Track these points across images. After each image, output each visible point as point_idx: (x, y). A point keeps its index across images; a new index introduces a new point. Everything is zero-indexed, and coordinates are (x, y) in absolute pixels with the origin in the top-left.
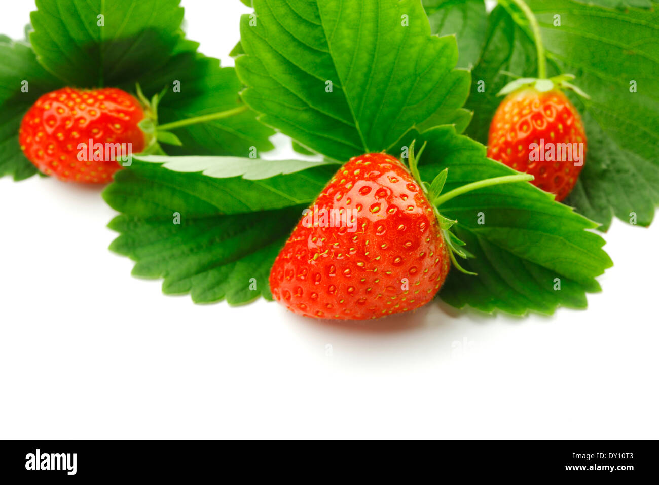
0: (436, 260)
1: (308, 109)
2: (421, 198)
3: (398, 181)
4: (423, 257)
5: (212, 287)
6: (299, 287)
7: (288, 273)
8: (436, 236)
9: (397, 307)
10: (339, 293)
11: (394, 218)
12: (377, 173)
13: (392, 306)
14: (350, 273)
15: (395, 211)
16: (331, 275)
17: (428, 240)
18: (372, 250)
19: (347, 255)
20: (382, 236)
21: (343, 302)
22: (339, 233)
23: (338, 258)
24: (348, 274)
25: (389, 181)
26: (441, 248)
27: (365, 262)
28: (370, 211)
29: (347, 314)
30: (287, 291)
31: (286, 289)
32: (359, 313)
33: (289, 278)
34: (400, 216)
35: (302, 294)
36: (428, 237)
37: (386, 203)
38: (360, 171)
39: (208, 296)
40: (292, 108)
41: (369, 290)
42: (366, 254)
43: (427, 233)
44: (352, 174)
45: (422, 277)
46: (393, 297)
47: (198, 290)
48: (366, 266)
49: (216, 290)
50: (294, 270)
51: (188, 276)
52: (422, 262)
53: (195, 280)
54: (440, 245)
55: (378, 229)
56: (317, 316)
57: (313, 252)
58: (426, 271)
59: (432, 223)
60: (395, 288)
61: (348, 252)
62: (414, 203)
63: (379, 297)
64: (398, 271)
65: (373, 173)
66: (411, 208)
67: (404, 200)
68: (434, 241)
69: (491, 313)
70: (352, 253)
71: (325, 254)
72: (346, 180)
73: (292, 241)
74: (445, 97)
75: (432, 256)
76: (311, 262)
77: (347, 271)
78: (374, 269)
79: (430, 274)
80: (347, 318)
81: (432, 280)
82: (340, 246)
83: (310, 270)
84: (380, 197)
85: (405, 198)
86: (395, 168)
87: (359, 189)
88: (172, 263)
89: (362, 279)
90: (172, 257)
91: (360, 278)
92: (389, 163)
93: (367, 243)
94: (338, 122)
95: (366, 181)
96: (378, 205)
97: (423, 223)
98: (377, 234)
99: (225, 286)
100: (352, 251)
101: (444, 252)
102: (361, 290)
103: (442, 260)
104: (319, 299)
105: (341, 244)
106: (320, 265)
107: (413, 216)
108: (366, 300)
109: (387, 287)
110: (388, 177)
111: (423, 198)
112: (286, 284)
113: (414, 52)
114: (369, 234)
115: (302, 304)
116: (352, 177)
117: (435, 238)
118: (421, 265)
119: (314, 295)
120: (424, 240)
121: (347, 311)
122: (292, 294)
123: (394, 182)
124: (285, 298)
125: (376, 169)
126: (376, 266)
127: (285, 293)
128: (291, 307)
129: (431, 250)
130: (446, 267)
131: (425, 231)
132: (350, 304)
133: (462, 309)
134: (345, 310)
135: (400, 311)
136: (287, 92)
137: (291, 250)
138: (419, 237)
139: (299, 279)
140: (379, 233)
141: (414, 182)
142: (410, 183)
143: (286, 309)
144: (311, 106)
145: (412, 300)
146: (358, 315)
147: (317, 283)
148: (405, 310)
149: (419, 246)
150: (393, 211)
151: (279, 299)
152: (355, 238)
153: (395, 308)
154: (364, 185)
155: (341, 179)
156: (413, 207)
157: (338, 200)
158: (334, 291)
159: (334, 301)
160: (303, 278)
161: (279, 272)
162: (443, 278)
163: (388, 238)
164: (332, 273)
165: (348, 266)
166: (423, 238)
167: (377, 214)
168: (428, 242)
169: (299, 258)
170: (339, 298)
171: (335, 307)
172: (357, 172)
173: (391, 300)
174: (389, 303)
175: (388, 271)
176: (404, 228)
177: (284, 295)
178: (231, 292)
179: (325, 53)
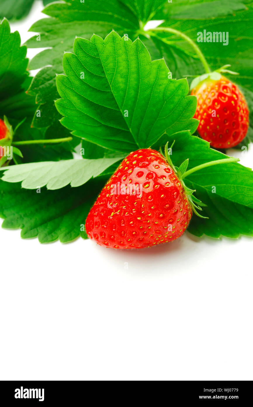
0: (184, 213)
1: (101, 125)
2: (173, 176)
3: (159, 167)
4: (176, 213)
5: (50, 233)
6: (103, 232)
7: (96, 223)
8: (184, 199)
9: (162, 241)
10: (127, 235)
11: (158, 191)
12: (147, 163)
13: (159, 240)
14: (133, 224)
15: (158, 187)
16: (122, 225)
17: (179, 202)
18: (146, 210)
19: (131, 213)
20: (151, 202)
21: (130, 240)
22: (126, 200)
23: (126, 215)
24: (132, 225)
25: (154, 168)
26: (187, 205)
27: (142, 217)
28: (144, 187)
29: (133, 246)
30: (96, 234)
31: (95, 233)
32: (140, 246)
33: (97, 226)
34: (162, 190)
35: (105, 235)
36: (178, 201)
37: (153, 182)
38: (136, 162)
39: (48, 238)
40: (91, 126)
41: (145, 233)
42: (143, 212)
43: (178, 198)
44: (131, 163)
45: (176, 224)
46: (160, 236)
47: (42, 235)
48: (142, 219)
49: (53, 234)
50: (100, 222)
51: (36, 226)
52: (176, 215)
53: (40, 229)
54: (186, 203)
55: (149, 198)
56: (115, 248)
57: (111, 211)
58: (179, 220)
59: (181, 191)
60: (160, 231)
61: (132, 211)
62: (169, 181)
63: (151, 236)
64: (162, 221)
65: (144, 163)
66: (168, 184)
67: (163, 179)
68: (182, 202)
69: (218, 238)
70: (134, 212)
71: (118, 213)
72: (128, 168)
73: (98, 204)
74: (182, 112)
75: (181, 211)
76: (110, 217)
77: (132, 222)
78: (147, 221)
79: (181, 222)
80: (132, 248)
81: (182, 225)
82: (127, 208)
83: (109, 222)
84: (149, 178)
85: (164, 178)
86: (157, 158)
87: (136, 173)
88: (26, 219)
89: (141, 227)
90: (25, 215)
91: (139, 226)
92: (154, 156)
93: (142, 206)
94: (118, 130)
95: (141, 168)
96: (148, 183)
97: (176, 193)
98: (149, 201)
99: (58, 232)
100: (134, 211)
101: (188, 208)
102: (140, 233)
103: (188, 213)
104: (115, 239)
105: (127, 207)
106: (115, 220)
107: (169, 189)
108: (144, 238)
109: (156, 231)
110: (153, 165)
111: (175, 177)
112: (95, 230)
113: (162, 88)
114: (143, 201)
115: (105, 242)
116: (131, 166)
117: (183, 200)
118: (175, 217)
119: (113, 237)
120: (177, 202)
121: (133, 245)
122: (99, 236)
123: (157, 168)
124: (95, 238)
125: (146, 160)
126: (149, 219)
127: (95, 235)
128: (99, 243)
129: (181, 208)
130: (190, 215)
131: (177, 197)
132: (134, 241)
133: (201, 237)
134: (131, 245)
135: (164, 243)
136: (88, 117)
137: (97, 209)
138: (173, 201)
139: (103, 227)
140: (149, 200)
141: (169, 167)
142: (167, 168)
143: (97, 244)
144: (103, 123)
145: (171, 236)
146: (139, 246)
147: (114, 230)
148: (167, 242)
149: (174, 206)
150: (158, 186)
151: (92, 238)
152: (135, 203)
153: (161, 241)
154: (139, 171)
155: (125, 167)
156: (169, 183)
157: (124, 180)
158: (124, 234)
159: (125, 240)
160: (105, 227)
161: (91, 223)
162: (189, 222)
163: (155, 203)
164: (122, 224)
165: (132, 220)
166: (176, 202)
167: (148, 189)
168: (179, 203)
169: (102, 215)
170: (127, 238)
171: (125, 243)
172: (134, 163)
173: (158, 237)
174: (157, 239)
175: (156, 222)
176: (165, 196)
177: (95, 236)
178: (62, 235)
179: (108, 92)
